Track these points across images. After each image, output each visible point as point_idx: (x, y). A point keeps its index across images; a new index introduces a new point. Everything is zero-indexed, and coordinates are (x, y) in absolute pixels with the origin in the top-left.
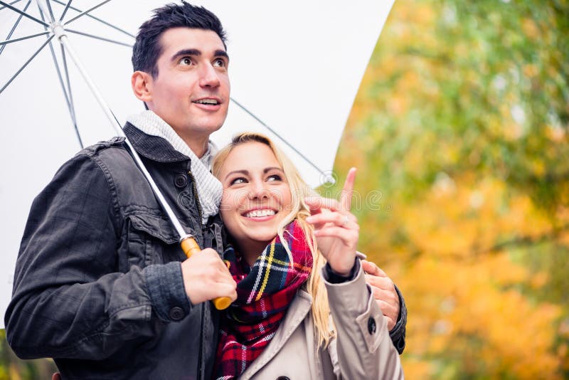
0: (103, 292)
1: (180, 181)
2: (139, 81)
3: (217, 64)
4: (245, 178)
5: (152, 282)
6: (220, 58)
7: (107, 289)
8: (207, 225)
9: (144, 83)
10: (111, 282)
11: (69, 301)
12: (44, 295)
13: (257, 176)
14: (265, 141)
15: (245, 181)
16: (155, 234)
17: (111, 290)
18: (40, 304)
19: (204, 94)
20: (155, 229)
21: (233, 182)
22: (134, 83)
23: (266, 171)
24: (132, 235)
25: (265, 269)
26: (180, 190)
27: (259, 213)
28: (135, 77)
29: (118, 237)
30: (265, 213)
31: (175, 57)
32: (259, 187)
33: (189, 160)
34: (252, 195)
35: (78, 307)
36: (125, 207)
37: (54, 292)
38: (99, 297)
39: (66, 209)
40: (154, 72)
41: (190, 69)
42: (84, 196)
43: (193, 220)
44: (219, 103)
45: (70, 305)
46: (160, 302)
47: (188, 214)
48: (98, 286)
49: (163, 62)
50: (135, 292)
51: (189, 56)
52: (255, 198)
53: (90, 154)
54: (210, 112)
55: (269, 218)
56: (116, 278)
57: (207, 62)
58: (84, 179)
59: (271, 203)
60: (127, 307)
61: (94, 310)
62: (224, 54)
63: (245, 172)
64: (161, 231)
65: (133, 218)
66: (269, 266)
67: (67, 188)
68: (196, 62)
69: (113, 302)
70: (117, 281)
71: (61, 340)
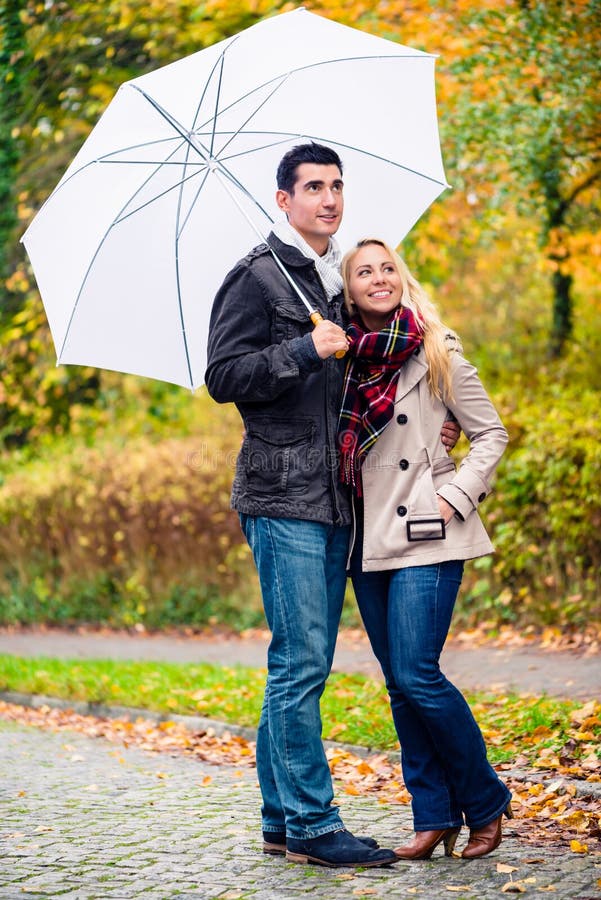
0: (266, 360)
1: (310, 276)
2: (281, 197)
3: (335, 189)
4: (369, 270)
5: (296, 352)
6: (338, 184)
7: (268, 357)
8: (331, 302)
9: (284, 199)
10: (271, 352)
11: (245, 366)
12: (229, 363)
13: (377, 269)
14: (381, 244)
15: (369, 272)
16: (294, 317)
17: (271, 358)
18: (226, 370)
19: (325, 212)
20: (293, 314)
21: (361, 274)
22: (277, 197)
23: (383, 264)
24: (278, 319)
25: (393, 337)
26: (311, 282)
27: (380, 294)
28: (278, 193)
29: (270, 320)
30: (384, 293)
31: (306, 186)
32: (379, 276)
33: (314, 261)
34: (375, 282)
35: (252, 369)
36: (272, 300)
37: (235, 361)
38: (264, 363)
39: (235, 305)
40: (292, 193)
41: (317, 193)
42: (246, 296)
43: (321, 301)
44: (335, 216)
45: (246, 369)
46: (303, 363)
47: (317, 297)
48: (262, 356)
49: (298, 187)
50: (287, 360)
51: (316, 185)
52: (378, 284)
53: (246, 265)
54: (329, 223)
55: (387, 296)
56: (273, 349)
57: (328, 189)
58: (245, 283)
59: (388, 287)
60: (284, 370)
61: (263, 372)
62: (341, 182)
63: (369, 266)
64: (297, 314)
65: (278, 308)
66: (395, 336)
67: (233, 289)
68: (320, 189)
69: (274, 367)
70: (275, 351)
71: (244, 392)
